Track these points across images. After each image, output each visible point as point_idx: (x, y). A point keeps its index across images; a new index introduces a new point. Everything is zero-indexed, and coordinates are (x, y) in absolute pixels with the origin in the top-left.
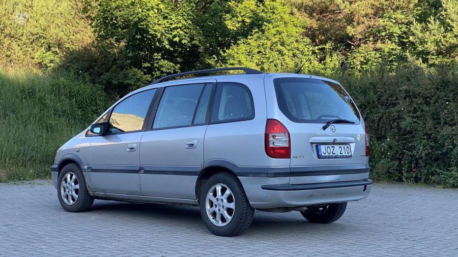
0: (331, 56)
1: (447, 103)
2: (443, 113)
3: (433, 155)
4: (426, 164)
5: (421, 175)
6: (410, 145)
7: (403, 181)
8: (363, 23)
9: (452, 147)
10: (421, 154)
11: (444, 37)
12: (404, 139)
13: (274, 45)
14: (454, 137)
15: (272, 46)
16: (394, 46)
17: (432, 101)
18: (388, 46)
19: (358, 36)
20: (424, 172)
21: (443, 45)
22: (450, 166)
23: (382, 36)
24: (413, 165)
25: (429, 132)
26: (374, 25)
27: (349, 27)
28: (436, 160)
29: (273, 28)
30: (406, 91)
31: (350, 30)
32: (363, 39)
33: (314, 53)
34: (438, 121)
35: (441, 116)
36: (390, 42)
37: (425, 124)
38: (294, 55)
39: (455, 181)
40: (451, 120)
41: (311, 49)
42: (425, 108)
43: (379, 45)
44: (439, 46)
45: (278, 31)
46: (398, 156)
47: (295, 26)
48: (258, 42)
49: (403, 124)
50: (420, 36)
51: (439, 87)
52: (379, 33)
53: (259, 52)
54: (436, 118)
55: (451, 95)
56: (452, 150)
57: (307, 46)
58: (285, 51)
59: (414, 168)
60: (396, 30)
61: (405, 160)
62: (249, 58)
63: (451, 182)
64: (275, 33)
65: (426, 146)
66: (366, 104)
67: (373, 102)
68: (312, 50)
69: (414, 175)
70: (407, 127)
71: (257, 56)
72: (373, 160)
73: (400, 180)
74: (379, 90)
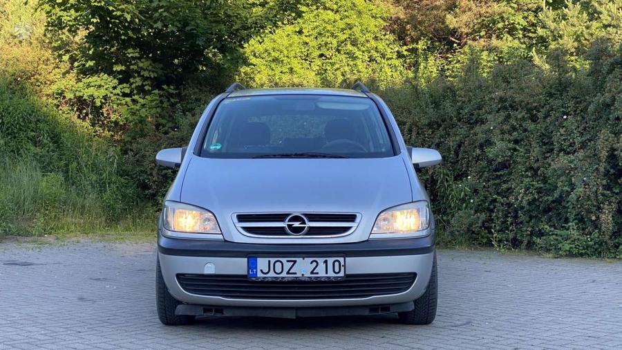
0: (426, 59)
1: (565, 117)
2: (559, 134)
3: (541, 202)
4: (531, 217)
5: (522, 236)
6: (505, 186)
7: (493, 245)
8: (470, 9)
9: (569, 190)
10: (521, 201)
11: (588, 28)
12: (498, 177)
13: (343, 44)
14: (572, 173)
15: (338, 46)
16: (516, 43)
17: (540, 115)
18: (507, 44)
19: (463, 30)
20: (527, 230)
21: (586, 39)
22: (567, 220)
23: (499, 29)
24: (510, 220)
25: (535, 166)
26: (487, 12)
27: (448, 16)
28: (547, 210)
29: (341, 19)
30: (502, 100)
31: (451, 21)
32: (471, 34)
33: (400, 55)
34: (551, 147)
35: (555, 139)
36: (510, 38)
37: (528, 151)
38: (371, 60)
39: (573, 246)
40: (571, 145)
41: (397, 49)
42: (531, 126)
43: (495, 42)
44: (579, 41)
45: (349, 24)
46: (487, 204)
47: (373, 17)
48: (319, 41)
49: (491, 152)
50: (552, 28)
51: (553, 91)
52: (494, 24)
53: (321, 55)
54: (546, 142)
55: (571, 104)
56: (568, 193)
57: (391, 46)
58: (358, 54)
59: (512, 224)
60: (519, 20)
61: (498, 211)
62: (306, 64)
63: (567, 247)
64: (343, 26)
65: (529, 188)
66: (439, 120)
67: (451, 119)
68: (398, 52)
69: (511, 236)
70: (497, 156)
71: (318, 62)
72: (448, 211)
73: (489, 244)
74: (460, 99)
